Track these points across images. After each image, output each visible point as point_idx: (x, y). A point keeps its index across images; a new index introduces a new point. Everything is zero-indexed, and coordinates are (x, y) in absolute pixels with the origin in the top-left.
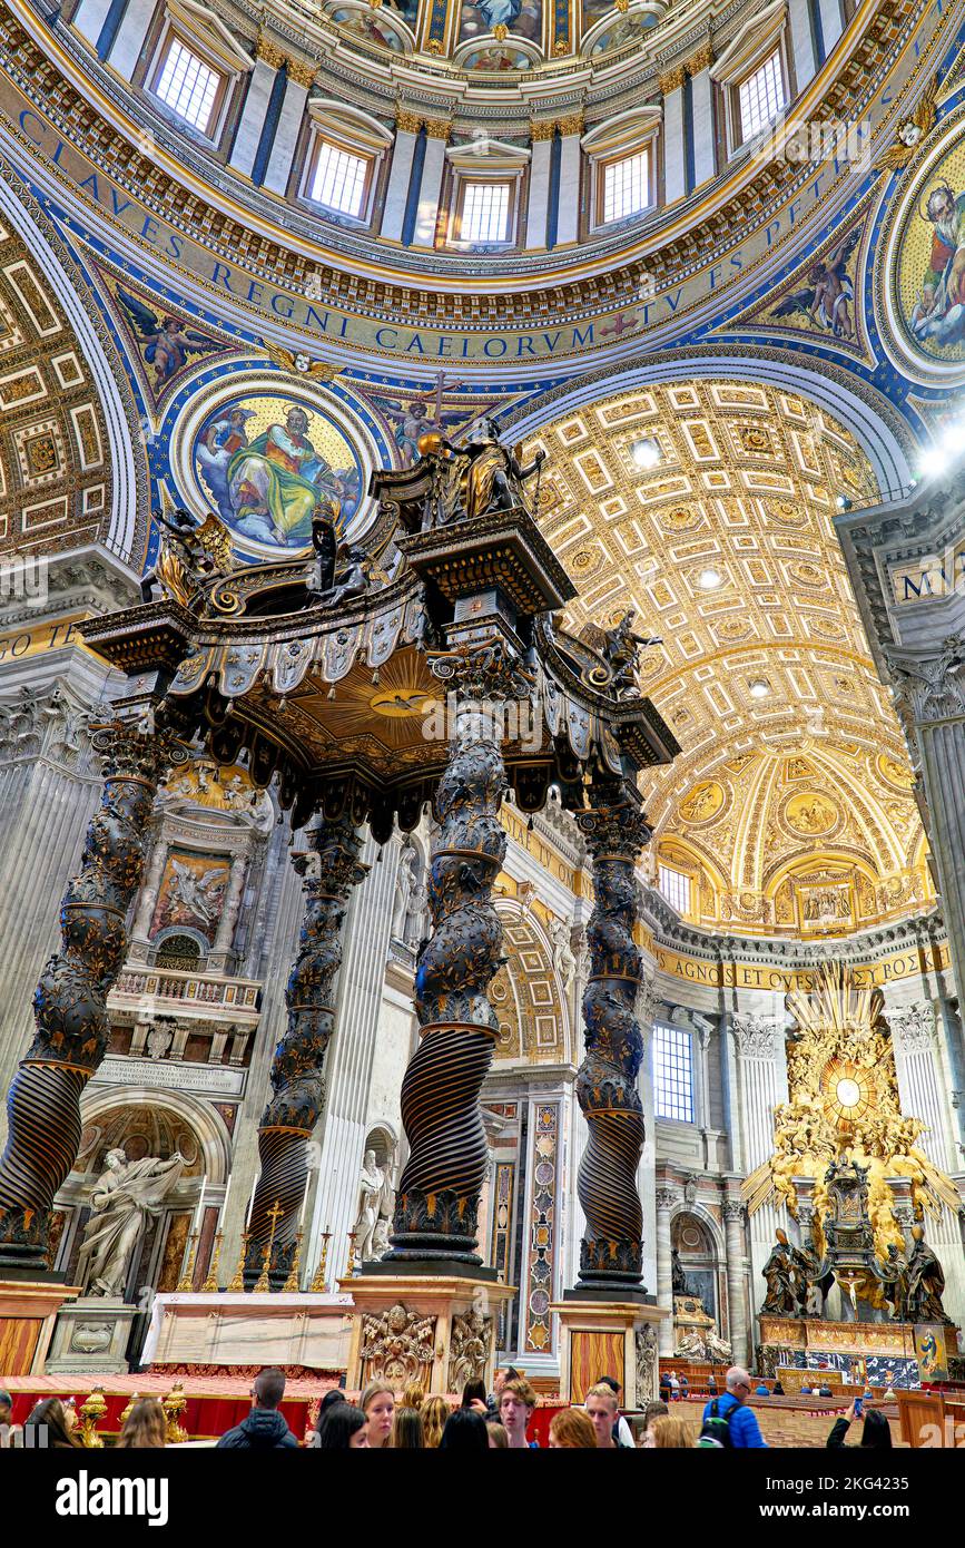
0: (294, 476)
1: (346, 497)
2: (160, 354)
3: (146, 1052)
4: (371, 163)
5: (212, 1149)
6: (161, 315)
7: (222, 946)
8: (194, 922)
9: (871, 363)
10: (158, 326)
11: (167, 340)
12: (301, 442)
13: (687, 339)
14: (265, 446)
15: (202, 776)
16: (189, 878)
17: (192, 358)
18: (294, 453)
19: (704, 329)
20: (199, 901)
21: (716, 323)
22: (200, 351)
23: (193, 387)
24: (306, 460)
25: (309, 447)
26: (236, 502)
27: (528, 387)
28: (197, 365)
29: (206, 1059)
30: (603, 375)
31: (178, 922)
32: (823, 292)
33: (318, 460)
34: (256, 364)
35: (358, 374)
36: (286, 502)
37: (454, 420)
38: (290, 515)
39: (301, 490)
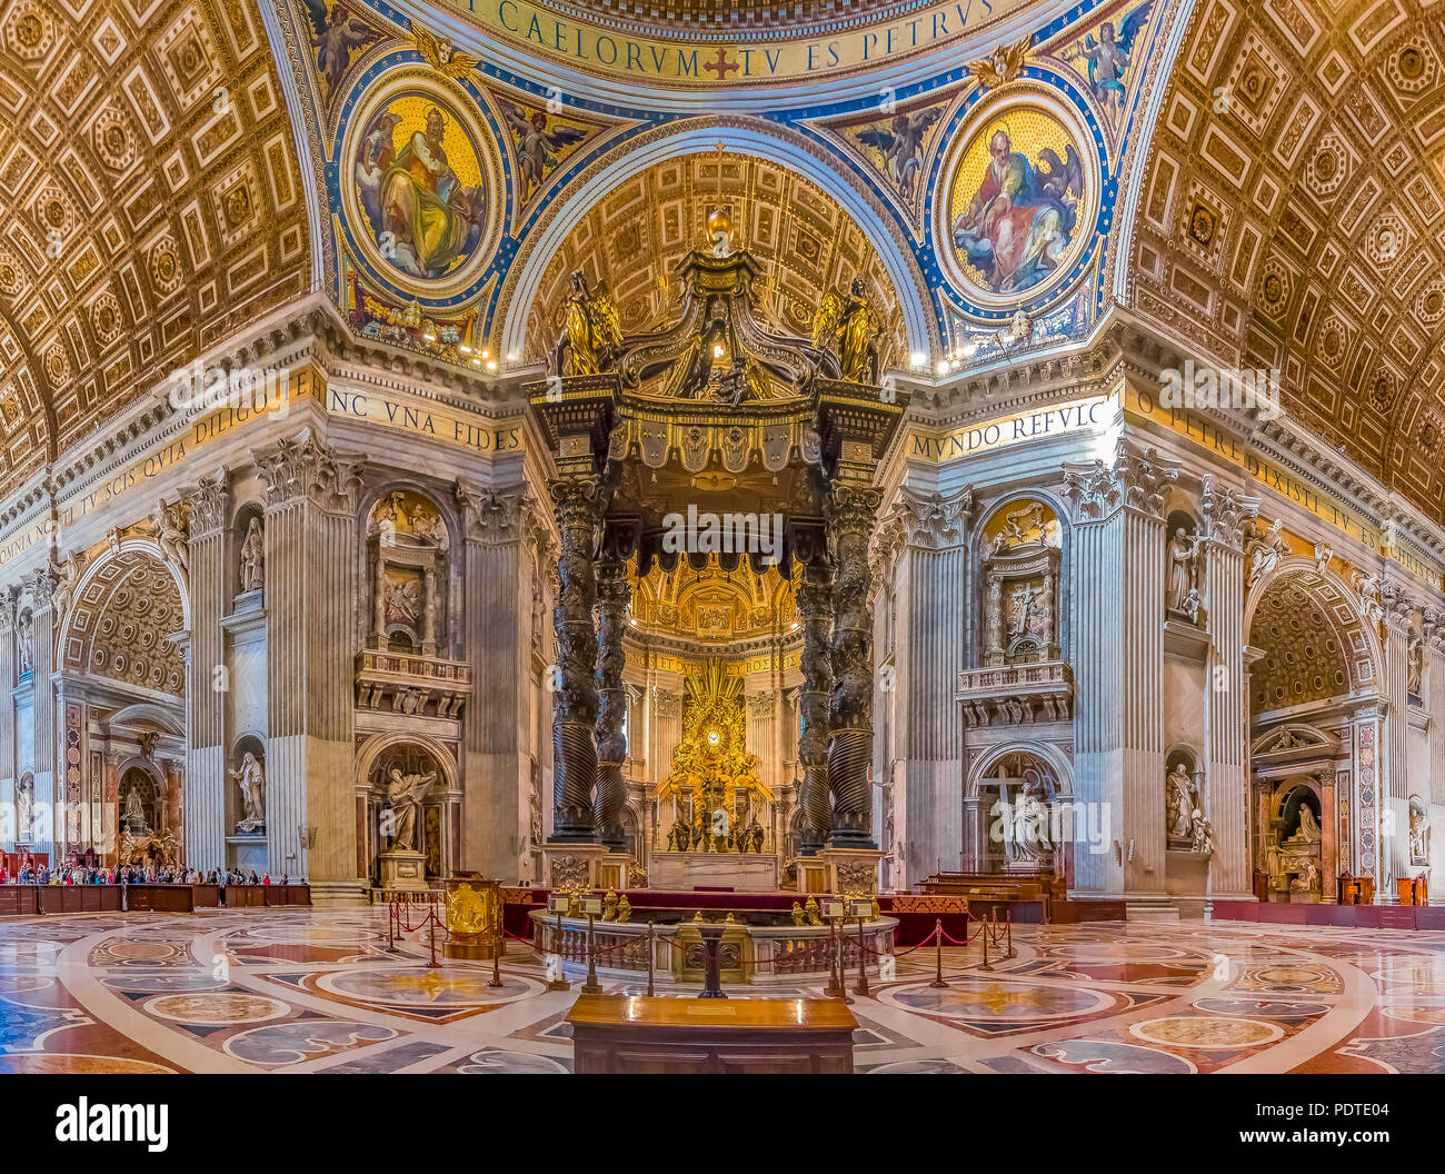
0: (432, 194)
2: (329, 57)
3: (402, 710)
5: (450, 770)
6: (330, 4)
7: (430, 638)
8: (404, 621)
9: (919, 240)
10: (328, 20)
11: (334, 38)
12: (438, 154)
13: (782, 116)
15: (395, 505)
16: (397, 588)
18: (432, 165)
20: (408, 605)
21: (809, 112)
24: (442, 173)
25: (444, 158)
27: (638, 114)
29: (436, 715)
30: (708, 123)
31: (395, 621)
32: (900, 145)
33: (452, 176)
36: (425, 227)
37: (569, 138)
38: (429, 241)
39: (437, 211)
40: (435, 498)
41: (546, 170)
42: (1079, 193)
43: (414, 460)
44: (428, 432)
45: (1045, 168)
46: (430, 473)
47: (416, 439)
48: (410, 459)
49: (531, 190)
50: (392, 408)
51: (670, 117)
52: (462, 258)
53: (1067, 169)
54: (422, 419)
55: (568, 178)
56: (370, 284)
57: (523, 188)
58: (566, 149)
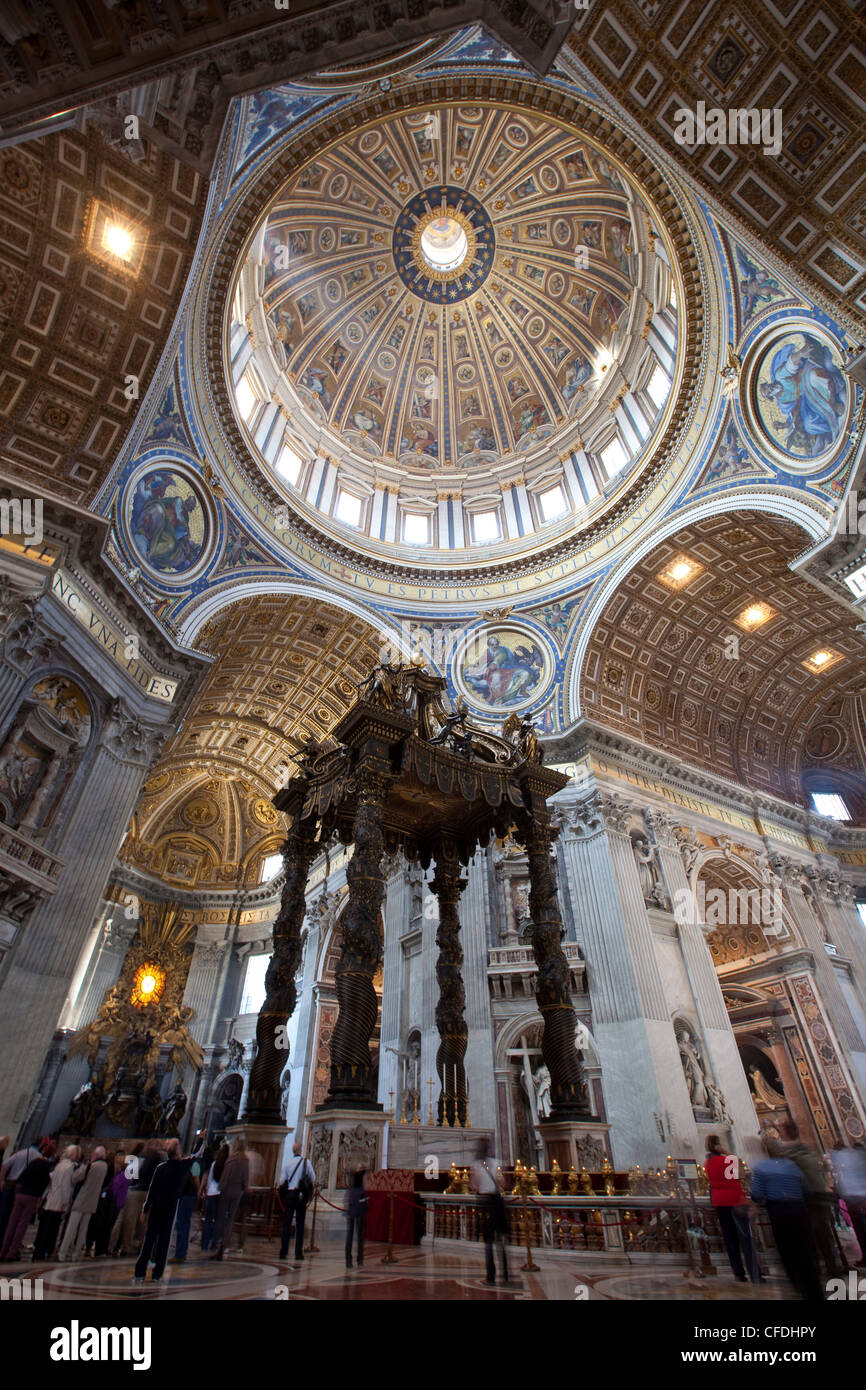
0: (172, 528)
1: (188, 557)
2: (162, 425)
4: (257, 402)
6: (177, 410)
10: (171, 413)
11: (169, 422)
12: (185, 515)
13: (373, 605)
14: (170, 504)
17: (171, 439)
18: (179, 517)
19: (382, 607)
21: (389, 609)
22: (178, 439)
23: (162, 452)
24: (182, 524)
25: (187, 520)
26: (141, 523)
27: (296, 569)
28: (171, 444)
30: (336, 593)
33: (187, 530)
34: (195, 464)
35: (231, 504)
36: (161, 540)
37: (258, 558)
38: (159, 548)
39: (171, 539)
40: (94, 701)
41: (238, 564)
42: (542, 663)
43: (94, 665)
44: (111, 652)
45: (520, 654)
46: (100, 681)
47: (103, 652)
48: (92, 663)
49: (227, 567)
50: (95, 620)
51: (313, 579)
52: (174, 570)
53: (532, 657)
54: (112, 641)
55: (249, 574)
56: (117, 538)
57: (223, 562)
58: (253, 562)
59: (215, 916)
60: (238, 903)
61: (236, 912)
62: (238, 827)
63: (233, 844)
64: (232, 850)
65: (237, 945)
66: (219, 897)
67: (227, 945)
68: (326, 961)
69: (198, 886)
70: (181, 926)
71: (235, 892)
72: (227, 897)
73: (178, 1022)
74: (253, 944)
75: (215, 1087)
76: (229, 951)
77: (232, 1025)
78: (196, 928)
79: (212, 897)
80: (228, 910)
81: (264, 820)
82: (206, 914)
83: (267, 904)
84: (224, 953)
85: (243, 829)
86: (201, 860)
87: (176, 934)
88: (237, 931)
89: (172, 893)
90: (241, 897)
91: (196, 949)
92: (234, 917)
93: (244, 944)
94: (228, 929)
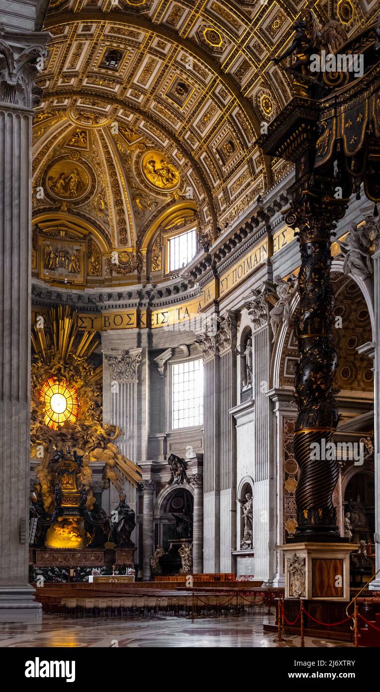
59: (118, 320)
60: (146, 301)
61: (144, 312)
62: (125, 197)
63: (122, 222)
64: (123, 231)
65: (154, 353)
66: (120, 296)
67: (143, 353)
68: (282, 364)
69: (86, 284)
70: (80, 336)
71: (138, 287)
72: (130, 295)
73: (103, 442)
74: (173, 350)
75: (160, 501)
76: (147, 361)
77: (165, 440)
78: (98, 336)
79: (110, 296)
80: (134, 311)
81: (159, 183)
82: (106, 319)
83: (184, 299)
84: (141, 364)
85: (133, 199)
86: (83, 248)
87: (76, 344)
88: (150, 336)
89: (59, 295)
90: (148, 293)
91: (105, 361)
92: (144, 319)
93: (163, 350)
94: (139, 335)
